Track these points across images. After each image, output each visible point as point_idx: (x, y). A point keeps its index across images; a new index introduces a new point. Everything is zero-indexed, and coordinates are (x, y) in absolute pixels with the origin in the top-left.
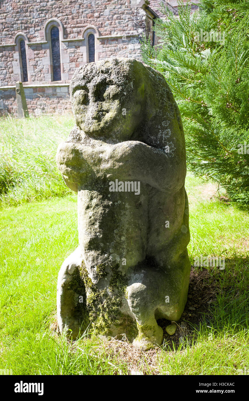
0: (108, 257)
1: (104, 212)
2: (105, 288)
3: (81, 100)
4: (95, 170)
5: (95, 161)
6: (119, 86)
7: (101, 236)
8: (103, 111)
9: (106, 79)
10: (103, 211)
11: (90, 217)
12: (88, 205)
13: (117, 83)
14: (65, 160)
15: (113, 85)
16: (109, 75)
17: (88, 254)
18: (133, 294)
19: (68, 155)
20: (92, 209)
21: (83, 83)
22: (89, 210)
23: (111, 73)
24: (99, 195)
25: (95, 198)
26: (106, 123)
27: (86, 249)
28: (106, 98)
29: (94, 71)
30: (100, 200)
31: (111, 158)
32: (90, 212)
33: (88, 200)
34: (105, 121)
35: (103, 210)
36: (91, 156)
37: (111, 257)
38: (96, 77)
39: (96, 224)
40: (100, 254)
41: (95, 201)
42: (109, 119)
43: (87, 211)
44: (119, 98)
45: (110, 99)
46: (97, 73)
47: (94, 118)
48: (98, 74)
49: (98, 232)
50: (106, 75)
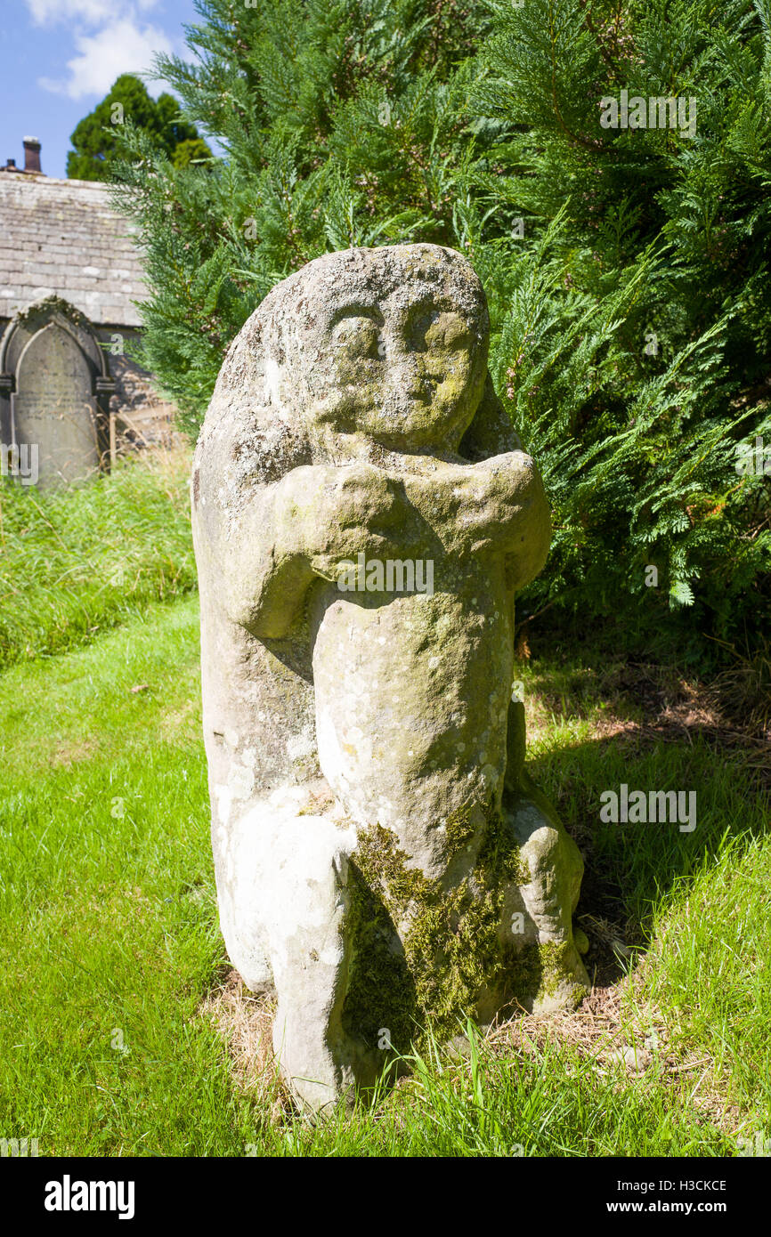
0: (477, 777)
1: (472, 647)
2: (464, 879)
3: (366, 346)
4: (441, 535)
5: (442, 509)
6: (465, 315)
7: (463, 721)
8: (430, 377)
9: (431, 296)
10: (468, 647)
11: (433, 673)
12: (427, 638)
13: (464, 307)
14: (371, 512)
15: (451, 311)
16: (438, 285)
17: (419, 791)
18: (542, 860)
19: (380, 497)
20: (437, 647)
21: (368, 298)
22: (428, 653)
23: (443, 280)
24: (455, 602)
25: (444, 613)
26: (444, 408)
27: (413, 776)
28: (433, 344)
29: (397, 273)
30: (458, 615)
31: (493, 495)
32: (433, 659)
33: (424, 624)
34: (440, 405)
35: (469, 642)
36: (432, 496)
37: (482, 777)
38: (404, 288)
39: (448, 690)
40: (457, 776)
41: (445, 622)
42: (450, 398)
43: (421, 659)
44: (468, 346)
45: (443, 348)
46: (407, 276)
47: (413, 395)
48: (409, 280)
49: (456, 711)
50: (432, 285)
